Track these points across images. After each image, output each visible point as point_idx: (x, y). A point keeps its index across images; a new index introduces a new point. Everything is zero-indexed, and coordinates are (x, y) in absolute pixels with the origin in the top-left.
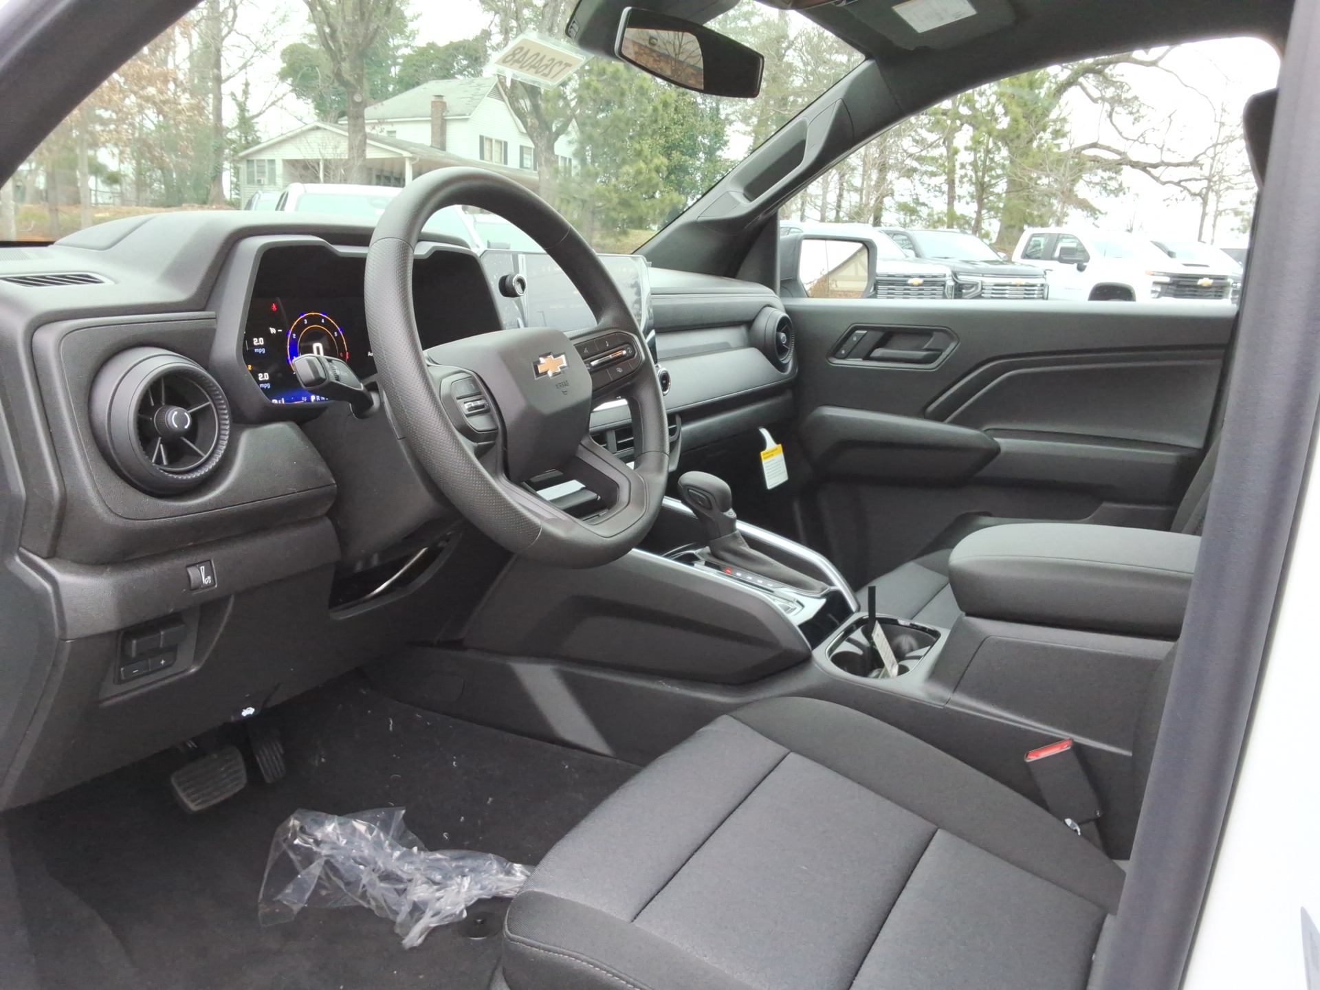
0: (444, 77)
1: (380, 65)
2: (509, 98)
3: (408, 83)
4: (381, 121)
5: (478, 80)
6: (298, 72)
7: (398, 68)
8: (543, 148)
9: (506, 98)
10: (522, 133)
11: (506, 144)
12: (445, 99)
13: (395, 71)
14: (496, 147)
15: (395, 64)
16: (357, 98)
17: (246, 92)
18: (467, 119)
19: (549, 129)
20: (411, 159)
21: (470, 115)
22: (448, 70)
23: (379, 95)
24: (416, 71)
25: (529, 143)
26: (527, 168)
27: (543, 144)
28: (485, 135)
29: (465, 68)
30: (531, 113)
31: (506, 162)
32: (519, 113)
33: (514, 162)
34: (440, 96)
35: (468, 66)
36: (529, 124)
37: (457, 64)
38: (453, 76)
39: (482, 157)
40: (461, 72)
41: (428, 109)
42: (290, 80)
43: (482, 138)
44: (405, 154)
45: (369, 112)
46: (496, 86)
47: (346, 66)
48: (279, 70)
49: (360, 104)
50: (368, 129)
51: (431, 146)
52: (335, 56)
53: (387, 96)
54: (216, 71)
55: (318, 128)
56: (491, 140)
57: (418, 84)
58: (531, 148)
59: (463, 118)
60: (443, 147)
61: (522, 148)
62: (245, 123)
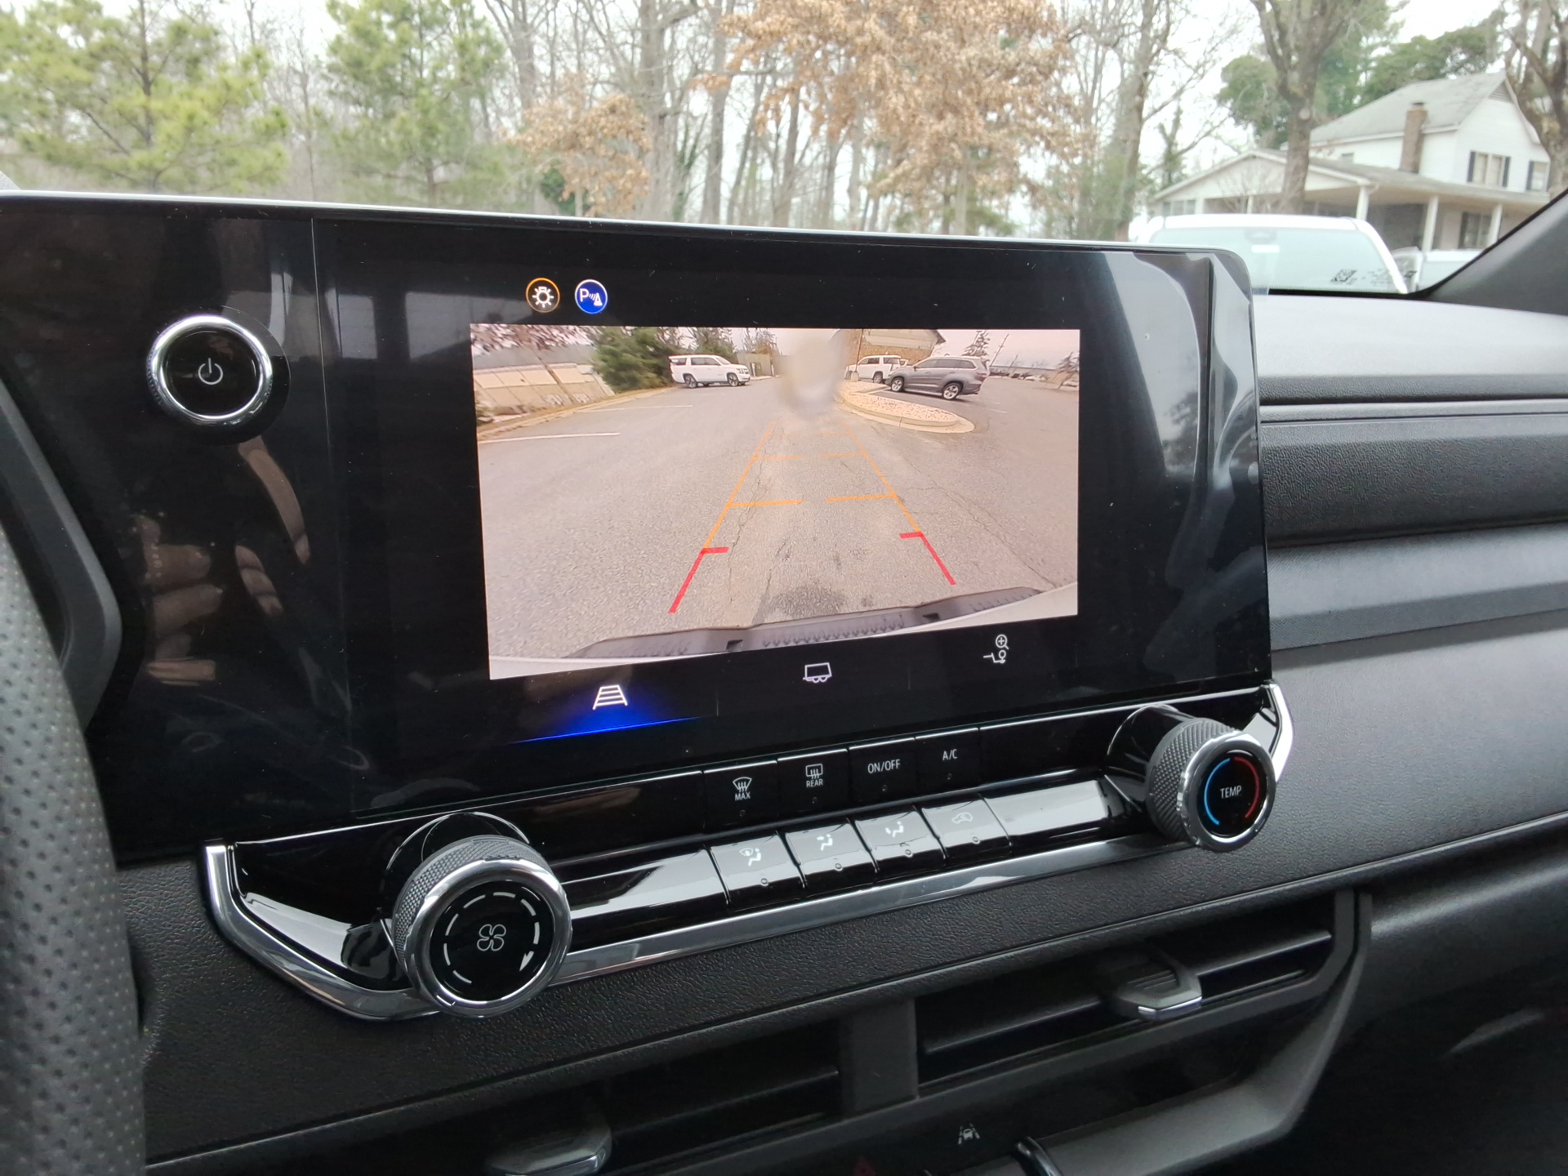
0: (1431, 78)
1: (1346, 73)
2: (1519, 96)
3: (1375, 92)
4: (1331, 144)
5: (1478, 78)
6: (1239, 91)
7: (1369, 74)
8: (1563, 161)
9: (1514, 97)
10: (1534, 144)
11: (1508, 160)
12: (1426, 107)
13: (1363, 79)
14: (1492, 165)
15: (1366, 69)
16: (1304, 114)
17: (1177, 123)
18: (1454, 131)
20: (1368, 187)
21: (1460, 123)
22: (1437, 69)
23: (1338, 109)
24: (1393, 74)
25: (1542, 157)
26: (1537, 191)
27: (1563, 155)
28: (1479, 149)
29: (1462, 65)
30: (1550, 115)
31: (1505, 183)
32: (1532, 117)
33: (1517, 183)
34: (1420, 104)
35: (1467, 61)
36: (1545, 130)
37: (1452, 59)
38: (1443, 76)
39: (1470, 178)
40: (1455, 70)
41: (1401, 121)
42: (1229, 104)
43: (1473, 155)
44: (1361, 181)
45: (1317, 135)
46: (1503, 84)
47: (1294, 77)
48: (1218, 92)
49: (1306, 121)
50: (1312, 154)
51: (1400, 170)
52: (1281, 63)
53: (1348, 109)
54: (1138, 99)
55: (1254, 157)
56: (1486, 156)
57: (1392, 90)
58: (1544, 164)
59: (1449, 130)
60: (1416, 169)
61: (1532, 165)
62: (1171, 159)
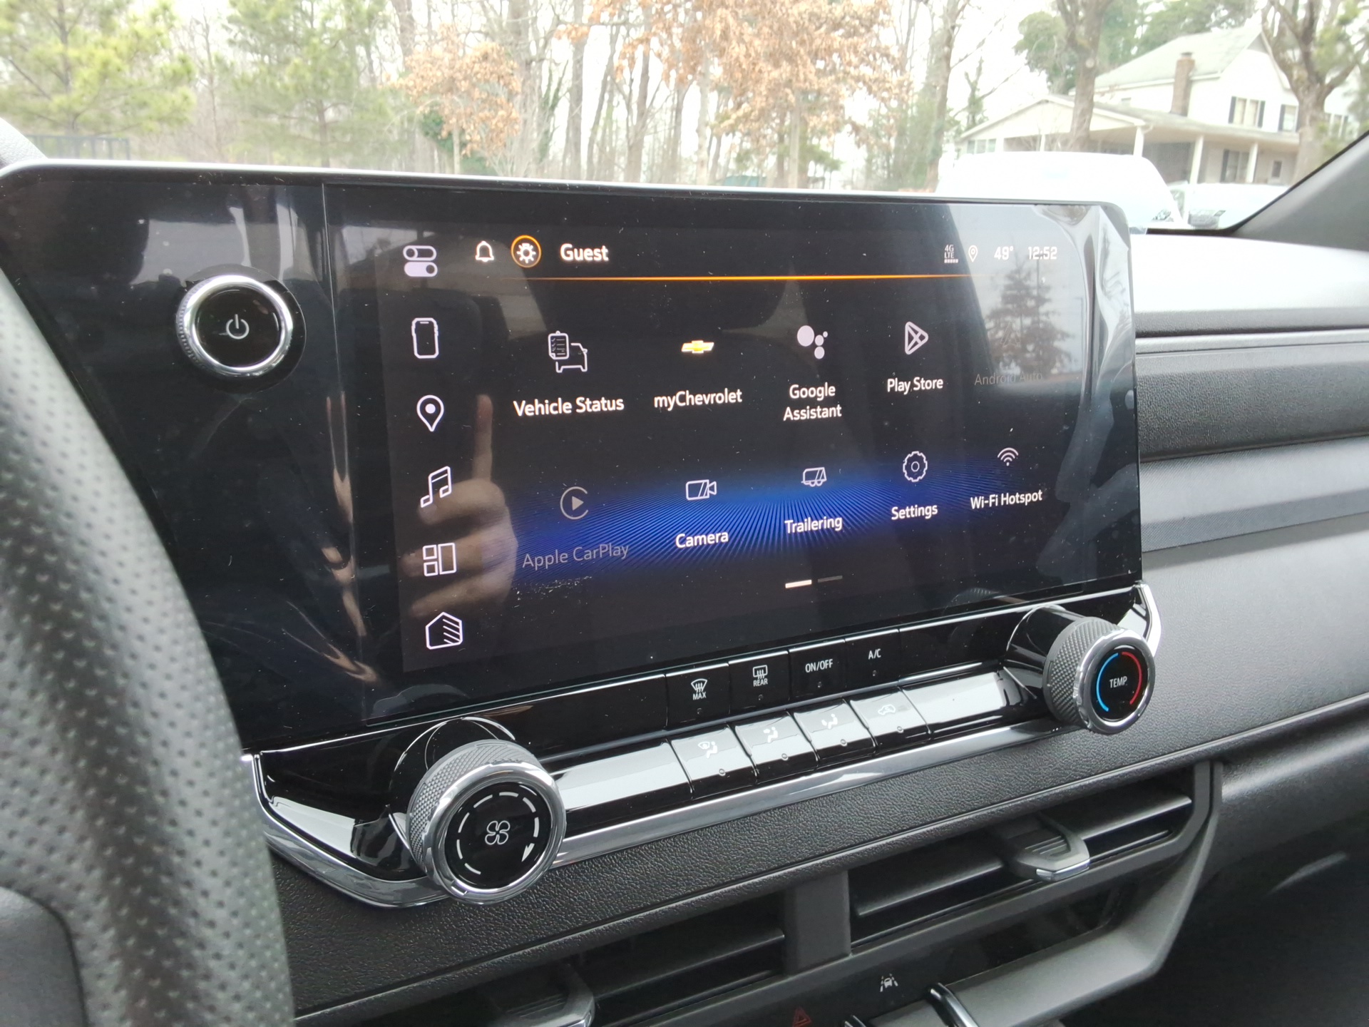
0: (1198, 31)
1: (1125, 28)
2: (1273, 48)
3: (1150, 44)
4: (1112, 88)
5: (1238, 31)
6: (1033, 43)
7: (1145, 27)
8: (1310, 105)
9: (1269, 49)
10: (1286, 90)
11: (1263, 104)
12: (1193, 57)
13: (1140, 32)
14: (1250, 109)
15: (1142, 23)
16: (1089, 64)
17: (979, 70)
18: (1218, 78)
19: (1320, 79)
20: (1144, 128)
21: (1222, 71)
22: (1204, 24)
23: (1118, 58)
24: (1166, 28)
25: (1292, 101)
26: (1287, 131)
27: (1310, 99)
28: (1238, 95)
29: (1224, 20)
30: (1299, 64)
31: (1260, 124)
32: (1285, 66)
33: (1270, 125)
34: (1188, 54)
35: (1228, 17)
36: (1295, 77)
37: (1216, 15)
38: (1208, 30)
39: (1231, 119)
40: (1219, 24)
41: (1172, 69)
42: (1026, 52)
43: (1234, 100)
44: (1138, 123)
45: (1101, 81)
46: (1260, 37)
47: (1082, 30)
48: (1015, 44)
49: (1091, 70)
50: (1096, 98)
51: (1171, 112)
52: (1069, 18)
53: (1127, 58)
54: (946, 49)
55: (1047, 101)
56: (1245, 101)
57: (1165, 42)
58: (1294, 107)
59: (1212, 77)
60: (1184, 112)
61: (1283, 108)
62: (975, 104)
